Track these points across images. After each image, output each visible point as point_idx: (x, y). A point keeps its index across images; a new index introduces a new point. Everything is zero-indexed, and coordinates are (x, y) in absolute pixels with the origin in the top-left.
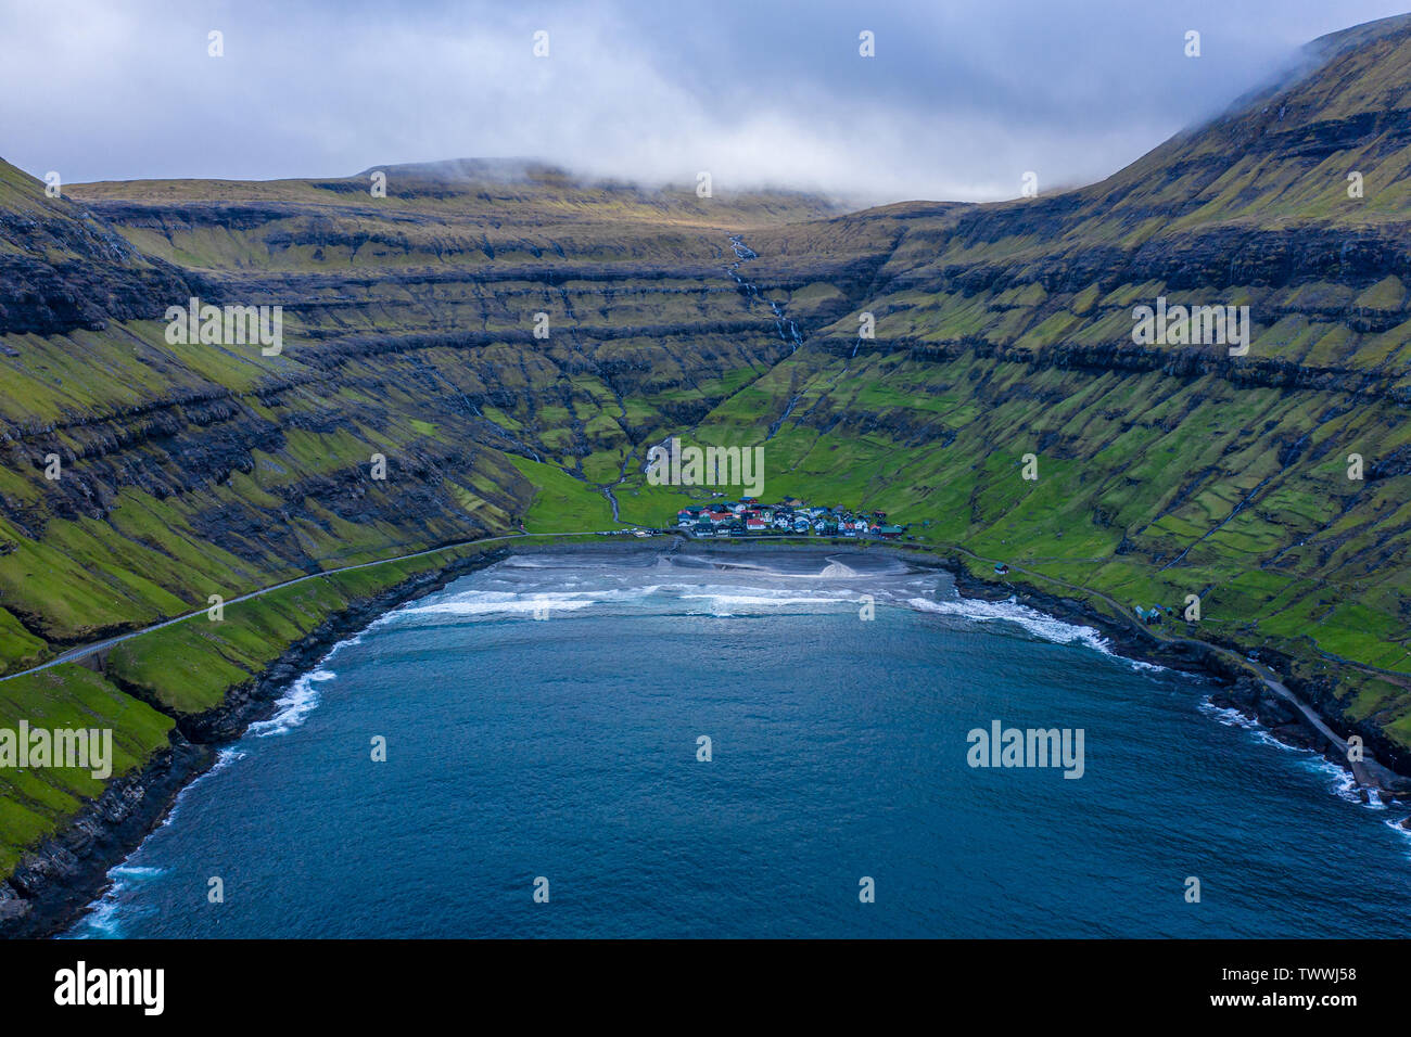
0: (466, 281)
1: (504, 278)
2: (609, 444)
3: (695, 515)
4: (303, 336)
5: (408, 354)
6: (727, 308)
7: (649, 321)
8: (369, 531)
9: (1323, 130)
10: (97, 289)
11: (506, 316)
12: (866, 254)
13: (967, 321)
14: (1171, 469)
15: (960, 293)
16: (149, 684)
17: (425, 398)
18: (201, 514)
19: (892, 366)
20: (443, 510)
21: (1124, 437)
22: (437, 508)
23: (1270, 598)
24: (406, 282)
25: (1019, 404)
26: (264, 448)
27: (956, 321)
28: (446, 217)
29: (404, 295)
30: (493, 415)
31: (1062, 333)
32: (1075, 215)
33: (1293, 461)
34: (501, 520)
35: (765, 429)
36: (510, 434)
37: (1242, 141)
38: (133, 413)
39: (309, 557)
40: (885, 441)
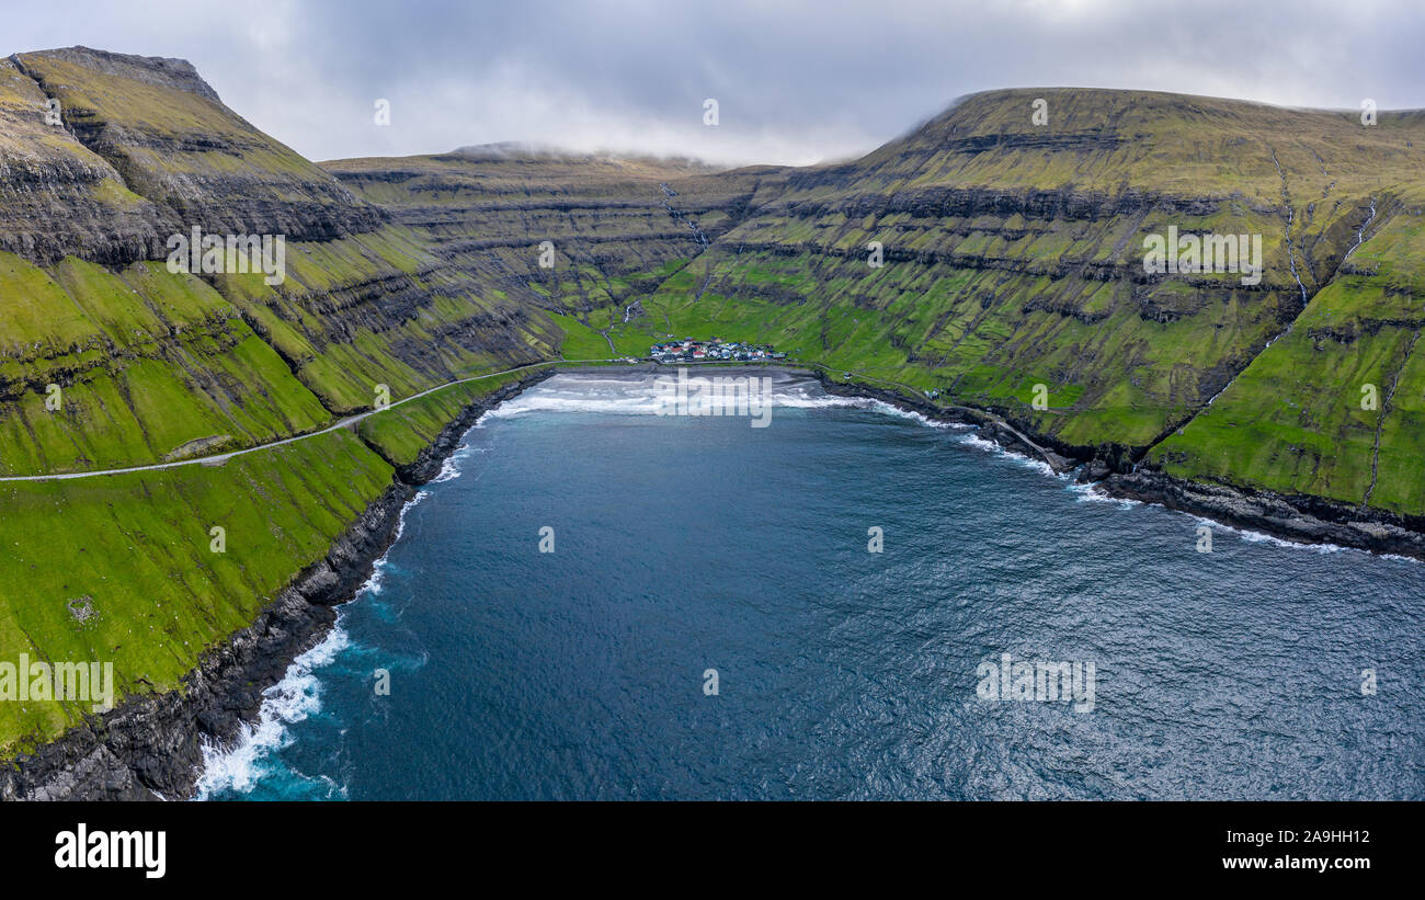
0: (515, 209)
1: (537, 208)
2: (602, 305)
3: (661, 349)
4: (431, 241)
5: (486, 252)
6: (665, 225)
7: (621, 232)
8: (479, 357)
9: (975, 141)
10: (342, 218)
11: (538, 229)
12: (740, 194)
13: (805, 233)
14: (930, 314)
15: (797, 217)
16: (380, 445)
17: (498, 277)
18: (395, 343)
19: (764, 258)
20: (517, 344)
21: (901, 297)
22: (513, 344)
23: (991, 379)
24: (483, 210)
25: (841, 280)
26: (423, 306)
27: (798, 233)
28: (501, 174)
29: (483, 217)
30: (534, 286)
31: (859, 240)
32: (855, 176)
33: (988, 306)
34: (549, 352)
35: (693, 296)
36: (545, 299)
37: (937, 143)
38: (361, 285)
39: (449, 372)
40: (764, 302)
